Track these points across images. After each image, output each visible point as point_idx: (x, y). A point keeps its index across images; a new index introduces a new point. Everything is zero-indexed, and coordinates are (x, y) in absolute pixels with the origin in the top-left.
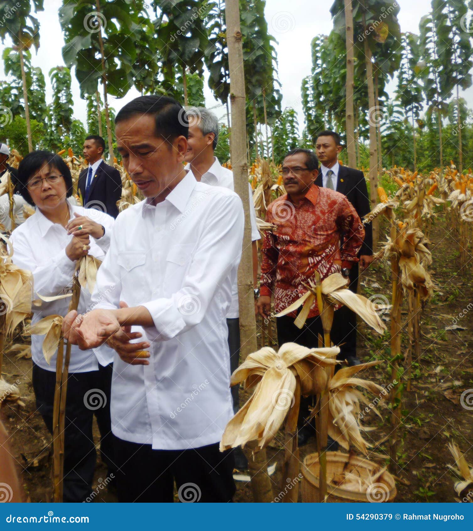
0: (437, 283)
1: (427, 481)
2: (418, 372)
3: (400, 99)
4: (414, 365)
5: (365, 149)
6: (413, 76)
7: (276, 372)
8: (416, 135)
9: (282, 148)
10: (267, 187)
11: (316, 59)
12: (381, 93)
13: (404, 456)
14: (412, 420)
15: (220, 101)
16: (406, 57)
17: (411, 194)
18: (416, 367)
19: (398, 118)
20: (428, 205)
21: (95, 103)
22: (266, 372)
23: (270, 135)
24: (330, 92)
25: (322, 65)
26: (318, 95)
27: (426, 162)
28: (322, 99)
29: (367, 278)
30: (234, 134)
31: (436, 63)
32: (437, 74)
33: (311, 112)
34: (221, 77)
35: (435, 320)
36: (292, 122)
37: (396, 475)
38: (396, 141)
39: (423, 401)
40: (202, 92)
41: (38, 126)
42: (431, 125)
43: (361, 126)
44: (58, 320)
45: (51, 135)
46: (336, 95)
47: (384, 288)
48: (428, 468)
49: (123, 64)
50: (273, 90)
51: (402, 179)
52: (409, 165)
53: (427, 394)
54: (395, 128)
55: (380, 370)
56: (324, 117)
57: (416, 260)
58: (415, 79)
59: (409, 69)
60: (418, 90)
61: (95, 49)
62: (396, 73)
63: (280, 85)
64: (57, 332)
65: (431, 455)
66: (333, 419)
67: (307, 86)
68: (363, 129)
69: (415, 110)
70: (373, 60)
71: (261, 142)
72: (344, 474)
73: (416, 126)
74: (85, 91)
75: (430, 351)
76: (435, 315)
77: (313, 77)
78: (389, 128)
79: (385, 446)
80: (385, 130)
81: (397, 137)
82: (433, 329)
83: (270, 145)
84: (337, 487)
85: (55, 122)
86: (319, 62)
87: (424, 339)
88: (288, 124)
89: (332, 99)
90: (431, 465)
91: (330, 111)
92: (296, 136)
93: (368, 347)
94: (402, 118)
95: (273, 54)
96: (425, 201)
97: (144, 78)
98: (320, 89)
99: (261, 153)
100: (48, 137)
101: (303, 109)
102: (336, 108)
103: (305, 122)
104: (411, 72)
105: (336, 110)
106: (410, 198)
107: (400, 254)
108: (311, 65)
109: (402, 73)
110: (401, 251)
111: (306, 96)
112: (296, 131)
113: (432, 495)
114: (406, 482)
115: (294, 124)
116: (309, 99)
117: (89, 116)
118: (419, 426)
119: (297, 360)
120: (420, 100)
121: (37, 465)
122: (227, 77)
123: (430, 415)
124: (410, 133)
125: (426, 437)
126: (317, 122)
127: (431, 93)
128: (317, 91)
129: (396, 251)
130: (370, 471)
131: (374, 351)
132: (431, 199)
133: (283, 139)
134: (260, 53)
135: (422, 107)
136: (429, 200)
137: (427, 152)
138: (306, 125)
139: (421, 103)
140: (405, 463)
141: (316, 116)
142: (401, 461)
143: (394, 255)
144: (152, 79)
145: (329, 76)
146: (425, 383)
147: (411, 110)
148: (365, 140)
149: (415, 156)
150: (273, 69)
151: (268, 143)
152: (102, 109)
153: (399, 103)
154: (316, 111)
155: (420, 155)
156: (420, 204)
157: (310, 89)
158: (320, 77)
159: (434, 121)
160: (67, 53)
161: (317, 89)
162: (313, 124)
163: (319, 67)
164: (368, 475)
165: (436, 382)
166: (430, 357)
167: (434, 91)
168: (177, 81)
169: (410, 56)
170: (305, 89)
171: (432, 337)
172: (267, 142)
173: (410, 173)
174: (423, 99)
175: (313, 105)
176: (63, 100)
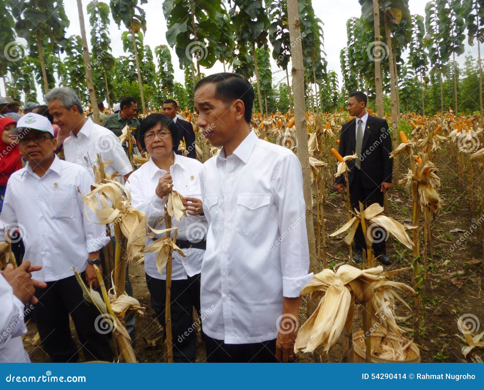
0: (443, 197)
1: (442, 348)
2: (431, 265)
3: (412, 63)
4: (429, 260)
5: (387, 99)
6: (421, 46)
7: (335, 289)
8: (423, 88)
9: (327, 100)
10: (319, 134)
11: (350, 35)
12: (399, 59)
13: (424, 329)
14: (428, 301)
15: (281, 68)
16: (415, 33)
17: (423, 133)
18: (430, 261)
19: (410, 76)
20: (436, 142)
21: (191, 71)
22: (328, 289)
23: (318, 90)
24: (361, 59)
25: (355, 39)
26: (353, 62)
27: (431, 107)
28: (355, 64)
29: (392, 195)
30: (296, 98)
31: (438, 37)
32: (438, 44)
33: (347, 74)
34: (282, 50)
35: (442, 225)
36: (333, 81)
37: (419, 343)
38: (409, 93)
39: (436, 286)
40: (269, 61)
41: (149, 88)
42: (433, 81)
43: (384, 83)
44: (167, 241)
45: (159, 94)
46: (366, 61)
47: (404, 202)
48: (442, 337)
49: (210, 43)
50: (320, 58)
51: (414, 121)
52: (419, 110)
53: (438, 281)
54: (408, 84)
55: (404, 264)
56: (357, 77)
57: (431, 187)
58: (422, 49)
59: (418, 41)
60: (424, 56)
61: (189, 32)
62: (408, 45)
63: (326, 55)
64: (167, 250)
65: (444, 327)
66: (376, 312)
67: (344, 55)
68: (385, 85)
69: (422, 70)
70: (392, 36)
71: (312, 96)
72: (382, 347)
73: (423, 81)
74: (183, 64)
75: (439, 249)
76: (441, 221)
77: (348, 48)
78: (404, 84)
79: (410, 322)
80: (401, 86)
81: (409, 90)
82: (441, 232)
83: (319, 98)
84: (377, 357)
85: (162, 85)
86: (353, 37)
87: (435, 240)
88: (331, 83)
89: (363, 64)
90: (443, 335)
91: (361, 73)
92: (337, 91)
93: (395, 247)
94: (413, 77)
95: (321, 32)
96: (434, 139)
97: (225, 52)
98: (354, 57)
99: (312, 104)
100: (157, 96)
101: (342, 72)
102: (366, 71)
103: (343, 81)
104: (419, 43)
105: (366, 72)
106: (421, 136)
107: (419, 182)
108: (347, 40)
109: (413, 44)
110: (419, 180)
111: (343, 62)
112: (337, 88)
113: (447, 358)
114: (427, 349)
115: (336, 82)
116: (346, 64)
117: (186, 80)
118: (434, 306)
119: (351, 280)
120: (426, 63)
121: (155, 345)
122: (286, 50)
123: (442, 297)
124: (418, 87)
125: (440, 314)
126: (352, 80)
127: (434, 58)
128: (351, 59)
129: (416, 180)
130: (400, 342)
131: (399, 250)
132: (438, 138)
133: (327, 93)
134: (309, 32)
135: (428, 69)
136: (436, 139)
137: (431, 100)
138: (344, 83)
139: (427, 66)
140: (425, 335)
141: (351, 76)
142: (422, 333)
143: (415, 183)
144: (231, 53)
145: (360, 47)
146: (437, 273)
147: (419, 71)
148: (386, 93)
149: (423, 104)
150: (320, 43)
151: (317, 97)
152: (196, 74)
153: (411, 66)
154: (351, 73)
155: (426, 103)
156: (430, 142)
157: (347, 57)
158: (354, 48)
159: (435, 78)
160: (169, 36)
161: (352, 57)
162: (349, 82)
163: (353, 41)
164: (399, 346)
165: (445, 271)
166: (440, 254)
167: (436, 57)
168: (249, 54)
169: (418, 32)
170: (342, 57)
171: (441, 238)
172: (316, 95)
173: (420, 116)
174: (428, 63)
175: (349, 69)
176: (166, 69)
